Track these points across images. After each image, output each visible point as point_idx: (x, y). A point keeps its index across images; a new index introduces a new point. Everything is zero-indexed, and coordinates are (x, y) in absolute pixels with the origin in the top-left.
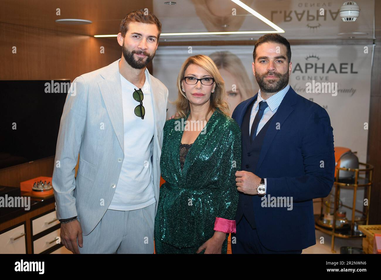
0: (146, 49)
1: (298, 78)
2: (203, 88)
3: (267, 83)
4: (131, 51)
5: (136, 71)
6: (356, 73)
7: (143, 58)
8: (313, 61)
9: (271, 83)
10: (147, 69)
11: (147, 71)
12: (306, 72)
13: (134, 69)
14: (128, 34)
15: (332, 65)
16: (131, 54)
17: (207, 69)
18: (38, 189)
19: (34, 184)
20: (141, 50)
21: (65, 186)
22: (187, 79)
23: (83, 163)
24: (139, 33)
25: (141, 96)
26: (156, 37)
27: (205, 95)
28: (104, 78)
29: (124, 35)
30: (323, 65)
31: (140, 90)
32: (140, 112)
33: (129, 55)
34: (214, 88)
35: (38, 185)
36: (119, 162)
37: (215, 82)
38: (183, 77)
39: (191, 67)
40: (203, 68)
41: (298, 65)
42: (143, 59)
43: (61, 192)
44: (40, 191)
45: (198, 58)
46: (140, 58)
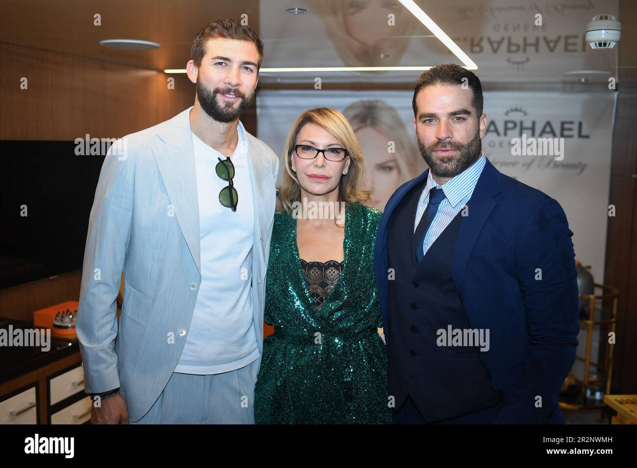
0: (238, 85)
1: (492, 144)
2: (327, 167)
3: (438, 162)
4: (212, 90)
5: (222, 126)
6: (587, 137)
7: (234, 103)
8: (516, 117)
9: (446, 163)
10: (240, 122)
11: (240, 126)
12: (505, 134)
13: (218, 122)
14: (206, 61)
15: (548, 124)
16: (212, 94)
17: (336, 134)
18: (63, 325)
19: (57, 316)
20: (230, 87)
21: (97, 334)
22: (299, 150)
23: (130, 292)
24: (225, 56)
25: (231, 170)
26: (255, 65)
27: (330, 178)
28: (163, 141)
29: (198, 64)
30: (534, 123)
31: (228, 159)
32: (230, 198)
33: (208, 97)
34: (348, 167)
35: (62, 317)
36: (192, 289)
37: (349, 157)
38: (294, 145)
39: (309, 128)
40: (328, 132)
41: (492, 123)
42: (232, 104)
43: (90, 346)
44: (67, 327)
45: (321, 114)
46: (228, 102)
